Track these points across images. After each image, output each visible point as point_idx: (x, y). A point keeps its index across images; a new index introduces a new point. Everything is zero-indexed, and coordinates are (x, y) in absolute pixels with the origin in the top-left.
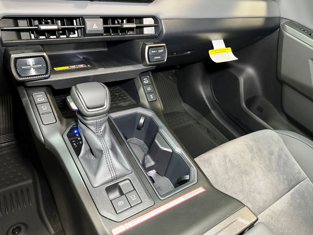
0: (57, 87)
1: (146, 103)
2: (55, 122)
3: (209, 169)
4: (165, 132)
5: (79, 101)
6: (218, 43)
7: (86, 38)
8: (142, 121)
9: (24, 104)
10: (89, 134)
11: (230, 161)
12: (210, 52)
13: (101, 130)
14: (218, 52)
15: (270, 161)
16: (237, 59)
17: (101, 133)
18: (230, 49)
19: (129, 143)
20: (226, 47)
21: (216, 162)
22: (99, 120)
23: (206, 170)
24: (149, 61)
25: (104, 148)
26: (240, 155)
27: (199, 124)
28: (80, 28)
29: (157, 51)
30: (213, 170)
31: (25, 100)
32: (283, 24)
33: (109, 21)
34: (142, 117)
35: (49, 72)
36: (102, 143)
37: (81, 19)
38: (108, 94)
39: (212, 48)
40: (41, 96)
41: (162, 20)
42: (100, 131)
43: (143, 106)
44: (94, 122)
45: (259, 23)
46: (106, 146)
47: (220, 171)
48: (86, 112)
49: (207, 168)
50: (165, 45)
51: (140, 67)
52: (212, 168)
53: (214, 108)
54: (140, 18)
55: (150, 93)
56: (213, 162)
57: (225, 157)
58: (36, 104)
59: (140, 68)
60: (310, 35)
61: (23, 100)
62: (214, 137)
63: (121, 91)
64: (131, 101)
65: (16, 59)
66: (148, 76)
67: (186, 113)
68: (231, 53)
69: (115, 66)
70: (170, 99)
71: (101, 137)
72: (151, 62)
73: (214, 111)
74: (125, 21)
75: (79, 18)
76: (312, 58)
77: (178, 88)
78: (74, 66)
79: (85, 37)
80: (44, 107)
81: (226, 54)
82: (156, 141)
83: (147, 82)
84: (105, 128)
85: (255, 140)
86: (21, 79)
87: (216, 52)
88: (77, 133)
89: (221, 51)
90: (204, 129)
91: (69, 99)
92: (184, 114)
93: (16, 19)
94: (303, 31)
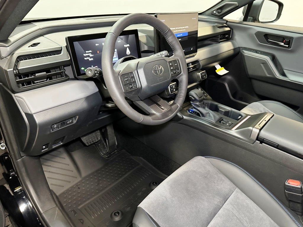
6: (218, 67)
12: (216, 71)
16: (228, 72)
18: (223, 67)
20: (222, 67)
24: (202, 79)
25: (209, 111)
32: (241, 50)
39: (217, 69)
45: (232, 52)
50: (205, 71)
60: (257, 52)
68: (224, 69)
76: (262, 62)
82: (220, 109)
89: (220, 70)
94: (253, 51)
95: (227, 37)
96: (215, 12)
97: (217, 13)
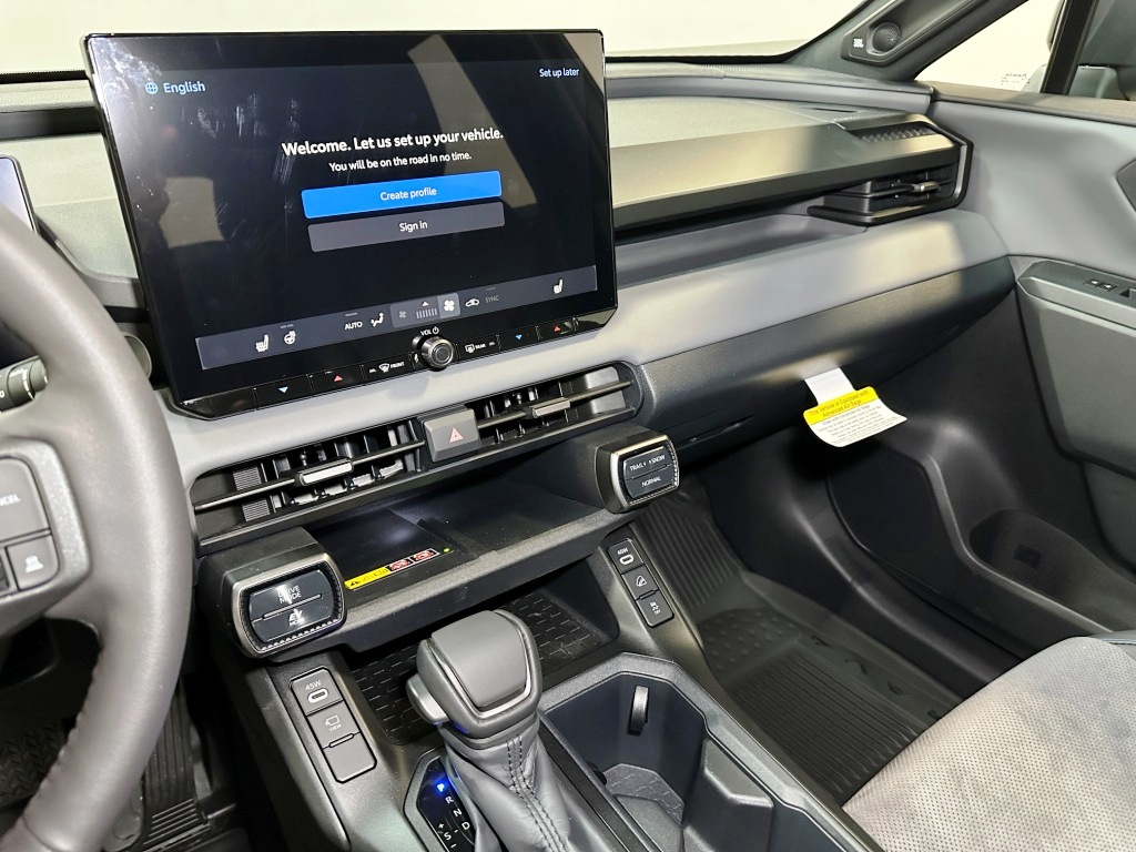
0: (361, 647)
1: (642, 635)
2: (372, 766)
3: (911, 839)
4: (729, 733)
5: (449, 692)
6: (828, 383)
7: (431, 472)
8: (641, 700)
9: (270, 720)
10: (491, 792)
11: (978, 790)
12: (808, 415)
13: (526, 773)
14: (832, 409)
15: (1122, 760)
16: (903, 419)
17: (527, 782)
18: (869, 391)
19: (620, 800)
20: (857, 387)
21: (930, 802)
22: (516, 740)
23: (901, 840)
24: (626, 498)
25: (549, 836)
26: (1010, 759)
27: (824, 644)
28: (413, 451)
29: (647, 463)
30: (925, 837)
31: (274, 707)
32: (1023, 276)
33: (487, 408)
34: (639, 688)
35: (342, 610)
36: (539, 820)
37: (413, 425)
38: (529, 646)
40: (318, 683)
41: (643, 367)
42: (521, 778)
43: (635, 649)
44: (501, 750)
45: (945, 291)
46: (552, 830)
47: (951, 836)
48: (475, 722)
49: (903, 832)
50: (664, 438)
51: (602, 519)
52: (922, 830)
53: (864, 577)
54: (575, 379)
55: (647, 595)
56: (917, 805)
57: (957, 775)
58: (306, 717)
59: (602, 524)
60: (1126, 294)
61: (266, 709)
62: (892, 688)
63: (547, 602)
64: (588, 631)
65: (248, 593)
66: (630, 540)
67: (767, 610)
68: (879, 402)
69: (526, 536)
70: (696, 568)
71: (528, 798)
72: (633, 499)
73: (866, 589)
74: (532, 397)
75: (404, 422)
77: (717, 525)
78: (403, 562)
79: (427, 470)
80: (331, 721)
81: (862, 411)
82: (708, 773)
83: (629, 559)
84: (536, 761)
85: (1044, 690)
86: (264, 650)
87: (829, 411)
88: (446, 793)
89: (840, 406)
90: (847, 661)
91: (415, 687)
92: (758, 614)
93: (227, 472)
94: (1099, 285)
95: (927, 192)
96: (858, 43)
97: (871, 51)
